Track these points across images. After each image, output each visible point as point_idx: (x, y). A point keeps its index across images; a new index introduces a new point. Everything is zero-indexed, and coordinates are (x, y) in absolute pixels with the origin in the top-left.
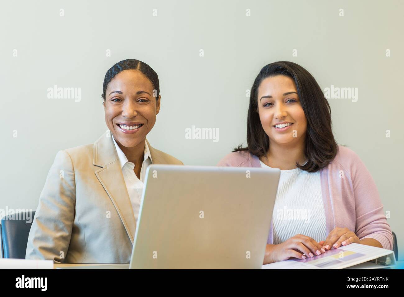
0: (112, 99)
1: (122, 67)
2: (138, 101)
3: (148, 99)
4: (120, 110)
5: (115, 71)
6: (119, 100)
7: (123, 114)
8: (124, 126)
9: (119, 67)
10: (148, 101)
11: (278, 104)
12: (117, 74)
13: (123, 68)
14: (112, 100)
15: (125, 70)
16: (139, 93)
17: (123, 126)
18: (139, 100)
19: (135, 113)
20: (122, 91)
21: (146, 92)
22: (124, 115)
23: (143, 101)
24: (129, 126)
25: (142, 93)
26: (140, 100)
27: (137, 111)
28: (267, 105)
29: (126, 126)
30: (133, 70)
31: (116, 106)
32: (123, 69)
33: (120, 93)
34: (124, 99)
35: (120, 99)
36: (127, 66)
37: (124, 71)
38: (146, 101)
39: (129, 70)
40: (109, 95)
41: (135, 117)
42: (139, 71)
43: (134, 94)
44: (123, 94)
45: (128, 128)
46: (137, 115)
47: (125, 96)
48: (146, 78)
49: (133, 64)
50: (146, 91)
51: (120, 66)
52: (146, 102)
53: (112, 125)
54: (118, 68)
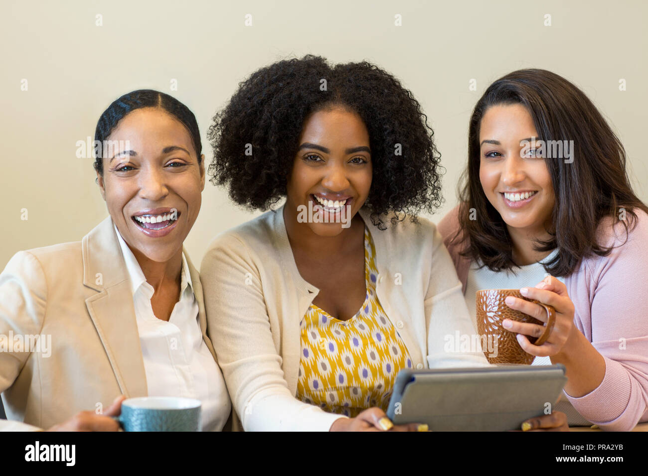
0: (118, 168)
1: (129, 104)
2: (167, 166)
3: (185, 161)
4: (135, 188)
5: (116, 114)
6: (131, 168)
7: (142, 193)
8: (145, 217)
9: (123, 105)
10: (185, 165)
11: (510, 156)
12: (122, 118)
13: (131, 105)
14: (118, 170)
15: (135, 108)
16: (168, 150)
17: (143, 218)
18: (168, 163)
19: (165, 190)
20: (135, 151)
21: (180, 149)
22: (144, 195)
23: (175, 164)
24: (156, 215)
25: (173, 149)
26: (170, 164)
27: (168, 187)
28: (493, 155)
29: (149, 217)
30: (152, 108)
31: (127, 180)
32: (132, 109)
33: (132, 153)
34: (140, 166)
35: (133, 166)
36: (139, 101)
37: (134, 111)
38: (181, 164)
39: (143, 109)
40: (111, 161)
41: (165, 196)
42: (163, 109)
43: (159, 153)
44: (137, 154)
45: (153, 220)
46: (168, 194)
47: (142, 159)
48: (177, 121)
49: (149, 98)
50: (180, 146)
51: (125, 103)
52: (182, 167)
53: (124, 221)
54: (122, 108)
